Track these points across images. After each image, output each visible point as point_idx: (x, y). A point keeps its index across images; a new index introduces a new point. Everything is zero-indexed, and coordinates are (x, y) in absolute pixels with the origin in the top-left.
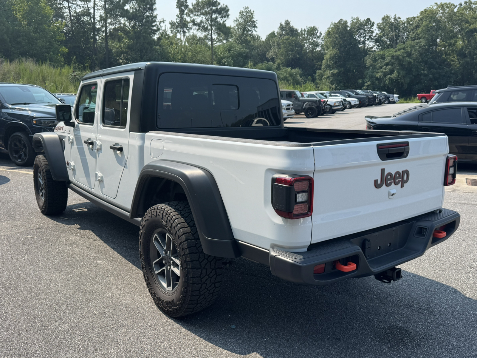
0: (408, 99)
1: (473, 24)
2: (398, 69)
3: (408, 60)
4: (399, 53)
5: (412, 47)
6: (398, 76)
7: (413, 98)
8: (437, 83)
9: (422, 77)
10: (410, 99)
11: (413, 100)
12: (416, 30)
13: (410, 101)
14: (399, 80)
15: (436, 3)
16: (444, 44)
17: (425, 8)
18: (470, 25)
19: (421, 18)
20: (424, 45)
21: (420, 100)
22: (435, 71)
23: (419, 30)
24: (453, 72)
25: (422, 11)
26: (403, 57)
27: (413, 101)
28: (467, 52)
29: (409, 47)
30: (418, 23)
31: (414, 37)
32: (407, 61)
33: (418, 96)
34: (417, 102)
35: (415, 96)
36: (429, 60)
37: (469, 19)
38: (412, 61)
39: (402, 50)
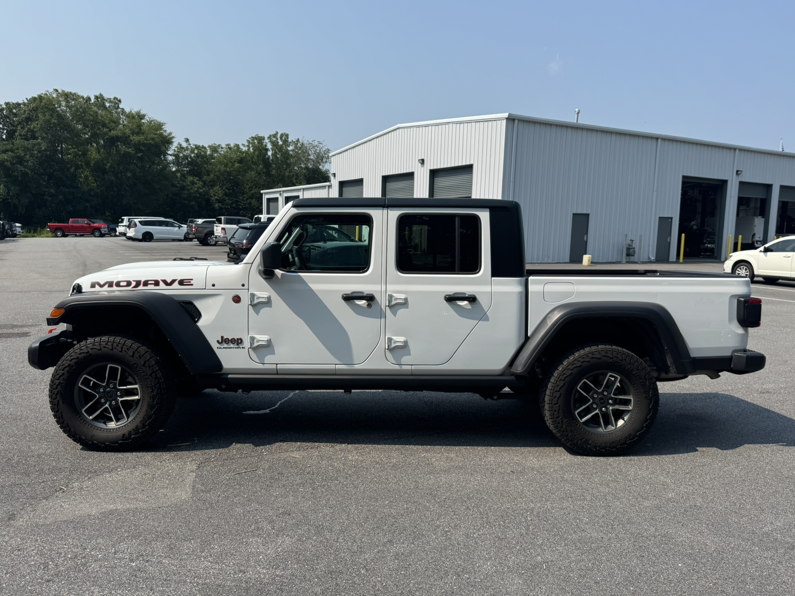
0: (32, 231)
1: (113, 129)
2: (6, 182)
3: (23, 169)
4: (6, 158)
5: (26, 149)
6: (8, 193)
7: (39, 229)
8: (71, 208)
9: (46, 197)
10: (35, 231)
11: (40, 231)
12: (28, 124)
13: (36, 234)
14: (8, 199)
15: (56, 90)
16: (76, 151)
17: (39, 93)
18: (110, 131)
19: (33, 108)
20: (45, 150)
21: (54, 233)
22: (67, 190)
23: (33, 125)
24: (92, 193)
25: (34, 96)
26: (12, 164)
27: (40, 235)
28: (108, 167)
29: (20, 149)
30: (29, 114)
31: (24, 135)
32: (21, 171)
33: (49, 227)
34: (47, 235)
35: (43, 227)
36: (55, 173)
37: (107, 122)
38: (29, 172)
39: (10, 153)
